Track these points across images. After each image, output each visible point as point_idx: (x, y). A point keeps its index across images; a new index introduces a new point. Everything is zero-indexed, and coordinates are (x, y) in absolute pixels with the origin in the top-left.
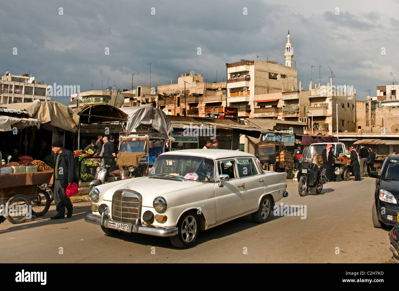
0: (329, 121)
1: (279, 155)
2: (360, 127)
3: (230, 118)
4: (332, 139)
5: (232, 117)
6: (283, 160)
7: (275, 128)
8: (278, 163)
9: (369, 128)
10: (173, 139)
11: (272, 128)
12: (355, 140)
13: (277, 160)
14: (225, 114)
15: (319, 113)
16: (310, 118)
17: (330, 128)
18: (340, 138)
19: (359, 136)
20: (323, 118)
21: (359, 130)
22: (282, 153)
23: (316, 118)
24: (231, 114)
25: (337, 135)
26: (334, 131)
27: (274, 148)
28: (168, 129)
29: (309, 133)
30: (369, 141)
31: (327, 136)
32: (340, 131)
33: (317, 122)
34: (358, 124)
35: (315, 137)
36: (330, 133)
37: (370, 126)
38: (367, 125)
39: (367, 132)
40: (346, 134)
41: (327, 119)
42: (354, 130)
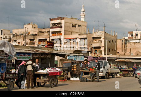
0: (102, 49)
1: (73, 67)
2: (118, 53)
3: (50, 47)
4: (104, 59)
5: (51, 46)
6: (76, 69)
7: (74, 52)
8: (73, 71)
9: (123, 53)
10: (16, 58)
11: (72, 53)
12: (116, 59)
13: (72, 70)
14: (47, 45)
15: (97, 45)
16: (93, 47)
17: (103, 53)
18: (107, 58)
19: (118, 57)
20: (100, 48)
21: (118, 54)
22: (75, 66)
23: (96, 48)
24: (50, 45)
25: (106, 56)
26: (105, 54)
27: (71, 63)
28: (13, 53)
29: (92, 55)
30: (123, 60)
31: (101, 57)
32: (108, 55)
33: (96, 50)
34: (118, 51)
35: (94, 58)
36: (103, 55)
37: (124, 52)
38: (122, 51)
39: (122, 55)
40: (111, 56)
41: (101, 48)
42: (115, 54)
